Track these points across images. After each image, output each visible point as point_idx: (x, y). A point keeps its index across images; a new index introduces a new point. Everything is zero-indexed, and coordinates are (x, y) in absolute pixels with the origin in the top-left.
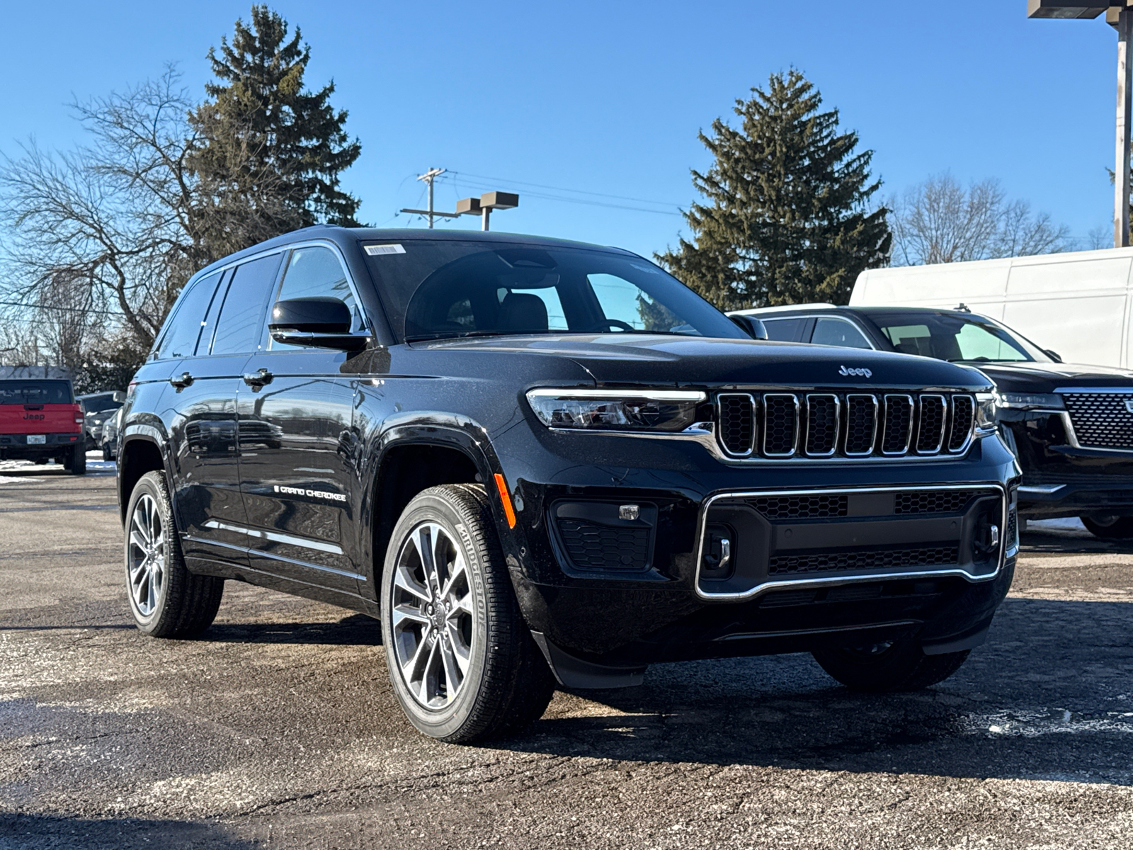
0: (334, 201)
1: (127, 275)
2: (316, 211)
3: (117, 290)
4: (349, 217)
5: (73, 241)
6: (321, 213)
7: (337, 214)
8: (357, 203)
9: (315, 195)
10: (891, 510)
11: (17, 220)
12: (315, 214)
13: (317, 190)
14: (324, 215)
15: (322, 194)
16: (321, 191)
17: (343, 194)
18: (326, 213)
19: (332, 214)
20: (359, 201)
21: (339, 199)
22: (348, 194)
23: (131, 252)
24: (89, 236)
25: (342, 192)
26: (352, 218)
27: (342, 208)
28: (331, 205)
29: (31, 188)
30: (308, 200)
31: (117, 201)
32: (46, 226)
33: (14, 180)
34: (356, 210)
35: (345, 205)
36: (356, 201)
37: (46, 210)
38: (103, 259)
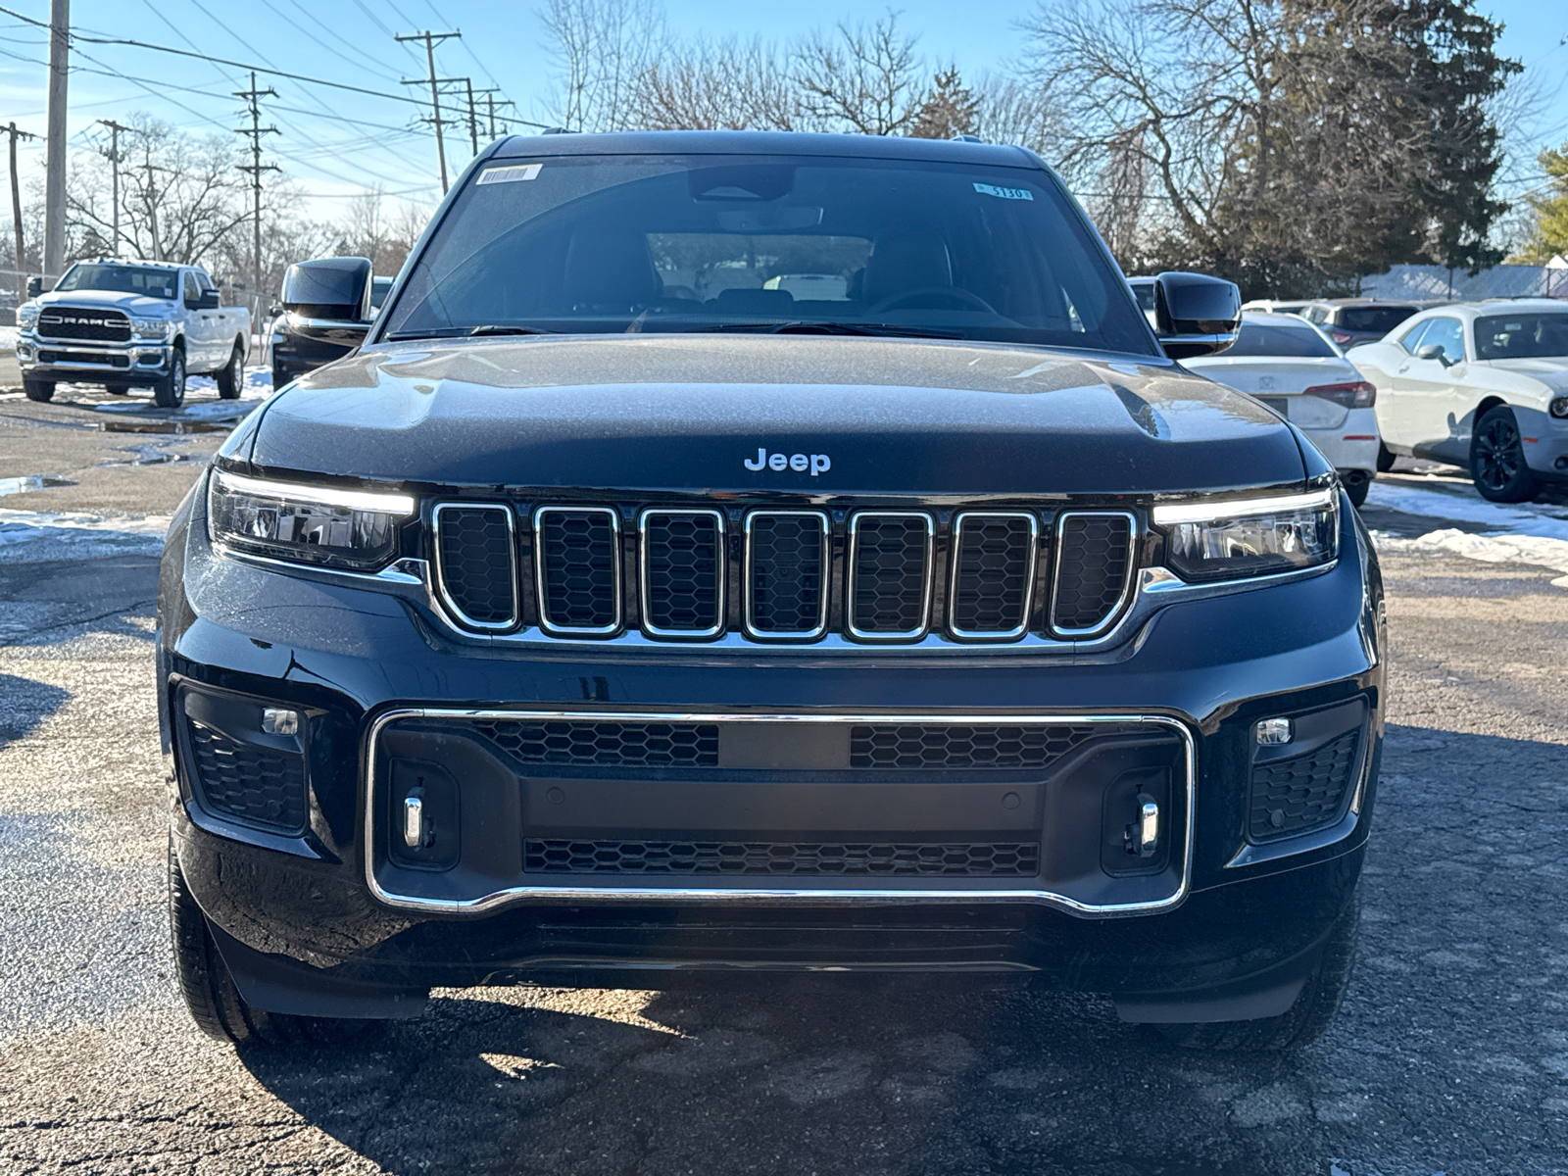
0: (1465, 29)
1: (1174, 147)
2: (1437, 44)
3: (1160, 165)
4: (1484, 50)
5: (1111, 104)
6: (1444, 46)
7: (1466, 47)
8: (1499, 31)
9: (1438, 23)
10: (841, 759)
11: (1045, 81)
12: (1435, 49)
13: (1441, 14)
14: (1447, 49)
15: (1446, 20)
16: (1447, 16)
17: (1479, 18)
18: (1451, 47)
19: (1458, 47)
20: (1502, 26)
21: (1473, 24)
22: (1486, 18)
23: (1180, 116)
24: (1130, 96)
25: (1477, 15)
26: (1489, 51)
27: (1475, 40)
28: (1459, 35)
29: (1064, 39)
30: (1428, 29)
31: (1168, 49)
32: (1079, 87)
33: (1044, 31)
34: (1496, 39)
35: (1478, 34)
36: (1497, 26)
37: (1079, 67)
38: (1143, 128)
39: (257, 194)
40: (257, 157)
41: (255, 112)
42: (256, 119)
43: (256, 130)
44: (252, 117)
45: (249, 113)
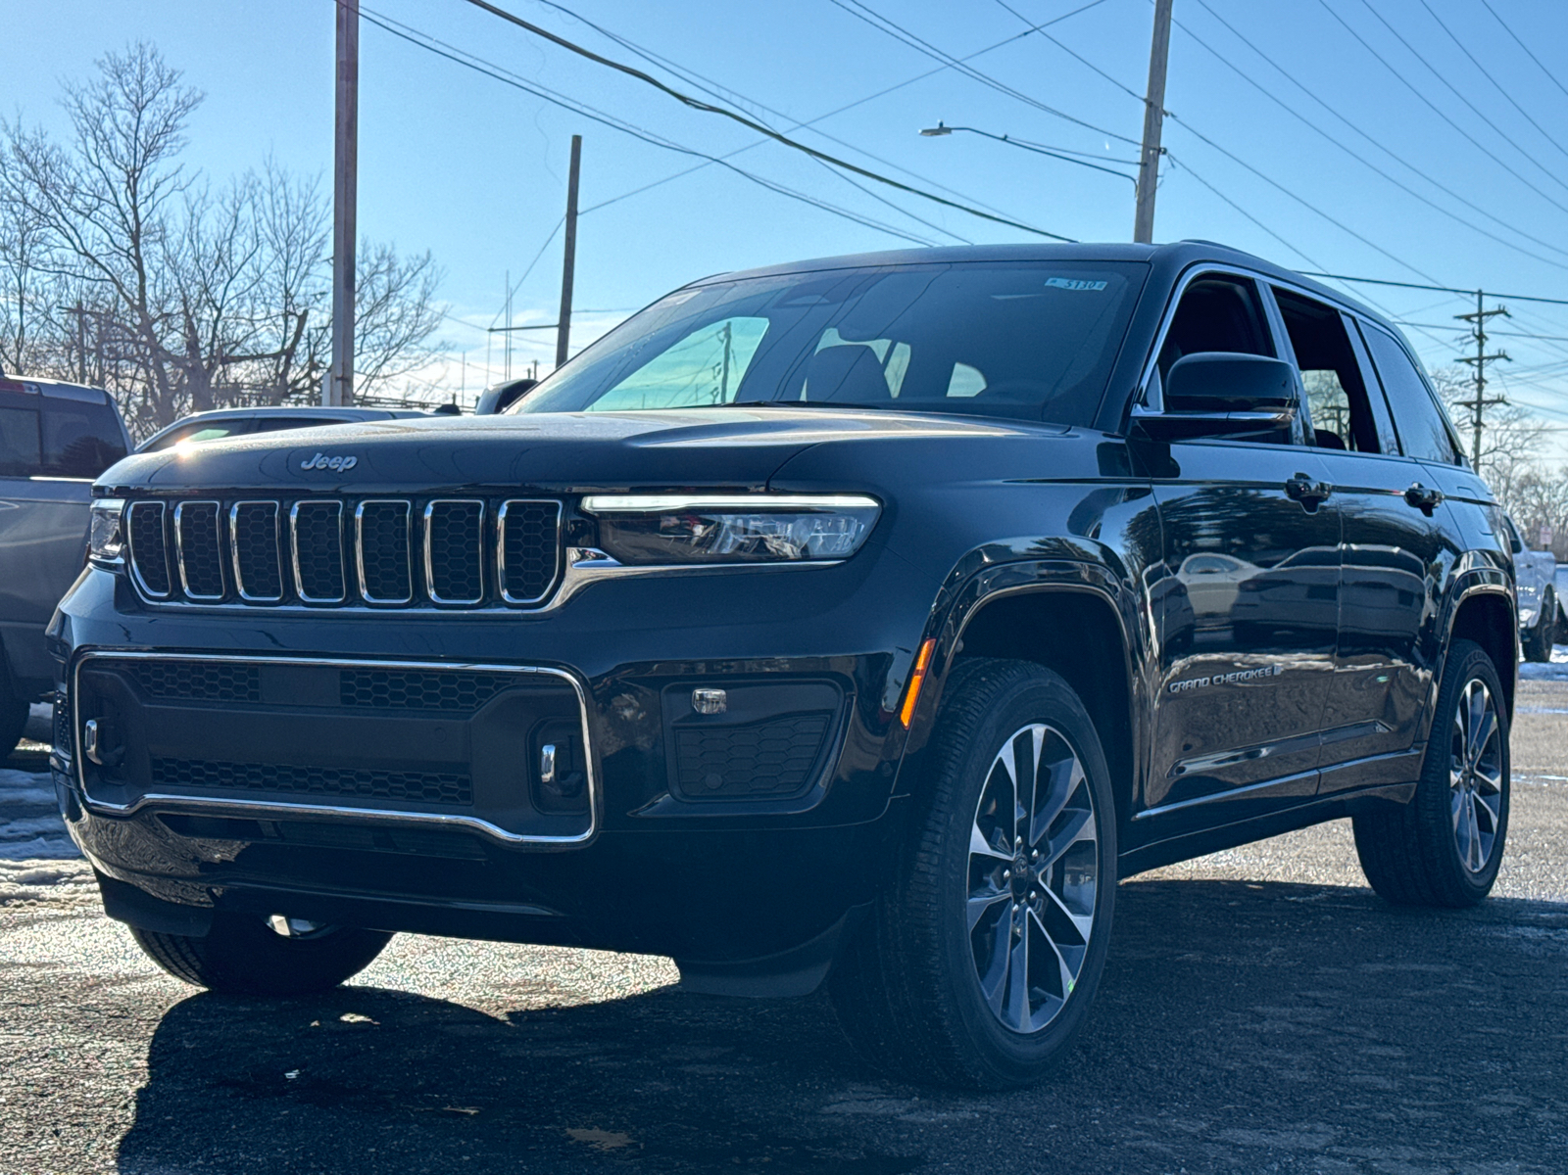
39: (1478, 434)
40: (1480, 389)
41: (1481, 337)
42: (1481, 345)
43: (1480, 359)
44: (1477, 342)
45: (1472, 338)
